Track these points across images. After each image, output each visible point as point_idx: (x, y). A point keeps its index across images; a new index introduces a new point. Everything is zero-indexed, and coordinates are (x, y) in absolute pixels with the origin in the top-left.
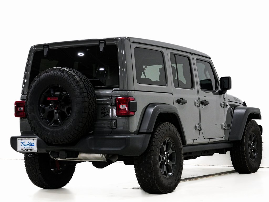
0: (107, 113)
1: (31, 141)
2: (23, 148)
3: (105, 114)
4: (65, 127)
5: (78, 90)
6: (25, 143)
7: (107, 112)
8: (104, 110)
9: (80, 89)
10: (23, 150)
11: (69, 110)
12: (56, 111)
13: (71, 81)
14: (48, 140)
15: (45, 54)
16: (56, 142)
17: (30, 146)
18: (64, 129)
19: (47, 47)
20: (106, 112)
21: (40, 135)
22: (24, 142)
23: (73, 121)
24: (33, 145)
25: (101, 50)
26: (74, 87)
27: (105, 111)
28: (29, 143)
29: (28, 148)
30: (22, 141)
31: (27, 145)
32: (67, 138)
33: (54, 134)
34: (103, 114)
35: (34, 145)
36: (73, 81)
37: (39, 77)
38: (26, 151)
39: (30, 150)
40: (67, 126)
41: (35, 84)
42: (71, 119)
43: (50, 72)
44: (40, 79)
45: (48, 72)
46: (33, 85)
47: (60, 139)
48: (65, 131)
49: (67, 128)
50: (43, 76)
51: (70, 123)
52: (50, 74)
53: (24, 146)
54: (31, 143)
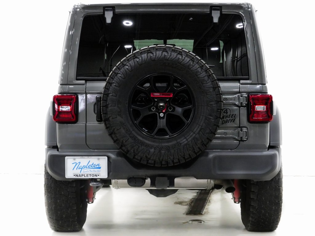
0: (231, 117)
1: (94, 160)
2: (78, 172)
3: (228, 119)
4: (184, 141)
5: (210, 83)
6: (82, 165)
7: (231, 115)
8: (227, 113)
9: (213, 81)
10: (77, 175)
11: (187, 113)
12: (162, 115)
13: (197, 69)
14: (148, 161)
15: (109, 20)
16: (163, 163)
17: (92, 170)
18: (182, 144)
19: (111, 10)
20: (229, 116)
21: (134, 153)
22: (80, 162)
23: (200, 130)
24: (98, 167)
25: (216, 20)
26: (203, 78)
27: (229, 114)
28: (90, 163)
29: (87, 172)
30: (74, 162)
31: (85, 167)
32: (186, 157)
33: (163, 152)
34: (225, 120)
35: (100, 168)
36: (200, 68)
37: (132, 60)
38: (83, 177)
39: (93, 176)
40: (188, 138)
41: (125, 70)
42: (195, 128)
43: (156, 53)
44: (135, 63)
45: (151, 52)
46: (121, 72)
47: (174, 159)
48: (184, 147)
49: (188, 142)
50: (140, 58)
51: (194, 135)
52: (156, 55)
53: (79, 169)
54: (94, 164)
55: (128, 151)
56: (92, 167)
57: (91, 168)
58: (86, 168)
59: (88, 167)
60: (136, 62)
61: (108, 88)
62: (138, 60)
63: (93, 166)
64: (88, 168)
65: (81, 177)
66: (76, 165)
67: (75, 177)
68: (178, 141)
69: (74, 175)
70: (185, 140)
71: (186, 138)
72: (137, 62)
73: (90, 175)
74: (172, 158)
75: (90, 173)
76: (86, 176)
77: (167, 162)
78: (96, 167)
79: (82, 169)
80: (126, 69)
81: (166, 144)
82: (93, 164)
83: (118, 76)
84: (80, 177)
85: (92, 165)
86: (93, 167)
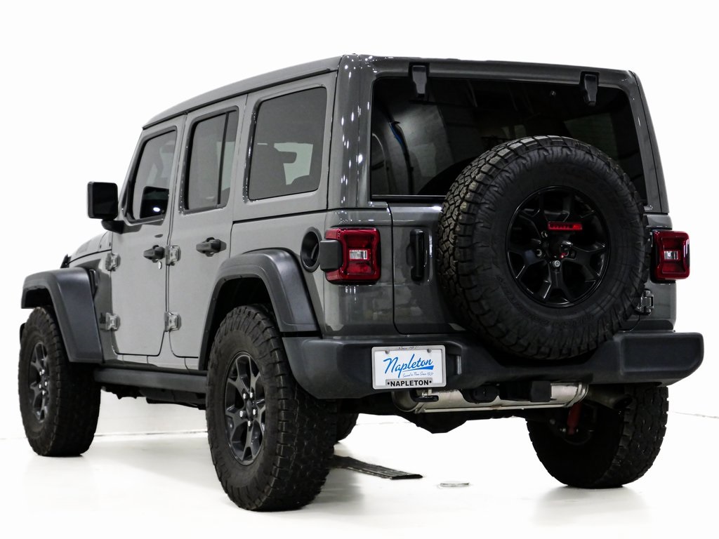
1: (420, 353)
2: (394, 376)
6: (400, 362)
10: (392, 384)
14: (539, 348)
15: (421, 89)
17: (418, 371)
19: (422, 70)
22: (397, 358)
24: (428, 365)
28: (416, 360)
29: (411, 377)
30: (387, 357)
31: (406, 366)
35: (431, 368)
37: (514, 162)
38: (404, 386)
39: (421, 383)
40: (603, 304)
41: (504, 180)
42: (614, 286)
43: (552, 150)
44: (520, 168)
45: (544, 149)
46: (496, 183)
47: (581, 344)
48: (598, 321)
49: (605, 312)
50: (528, 159)
51: (613, 299)
52: (553, 154)
53: (396, 370)
54: (422, 360)
55: (508, 331)
56: (417, 366)
57: (417, 368)
58: (407, 369)
59: (412, 366)
60: (522, 166)
61: (475, 212)
62: (524, 162)
63: (419, 364)
64: (412, 368)
65: (401, 387)
66: (391, 363)
67: (389, 387)
68: (588, 310)
69: (388, 383)
70: (598, 309)
71: (599, 305)
72: (524, 165)
73: (416, 381)
74: (578, 341)
75: (414, 377)
76: (408, 383)
77: (570, 351)
78: (425, 366)
79: (401, 370)
80: (505, 178)
81: (570, 317)
82: (420, 361)
83: (492, 191)
84: (398, 387)
85: (418, 362)
86: (421, 367)
